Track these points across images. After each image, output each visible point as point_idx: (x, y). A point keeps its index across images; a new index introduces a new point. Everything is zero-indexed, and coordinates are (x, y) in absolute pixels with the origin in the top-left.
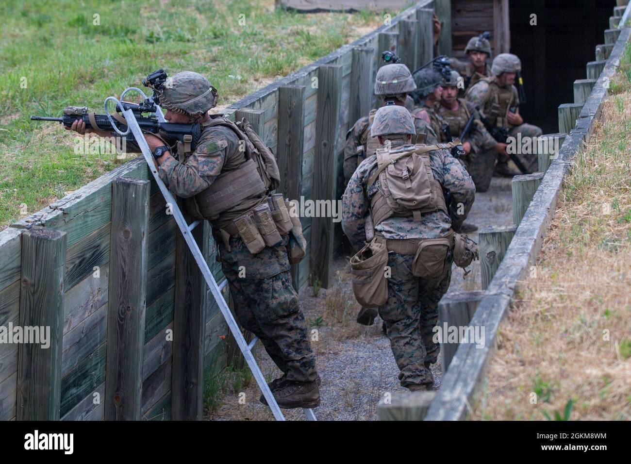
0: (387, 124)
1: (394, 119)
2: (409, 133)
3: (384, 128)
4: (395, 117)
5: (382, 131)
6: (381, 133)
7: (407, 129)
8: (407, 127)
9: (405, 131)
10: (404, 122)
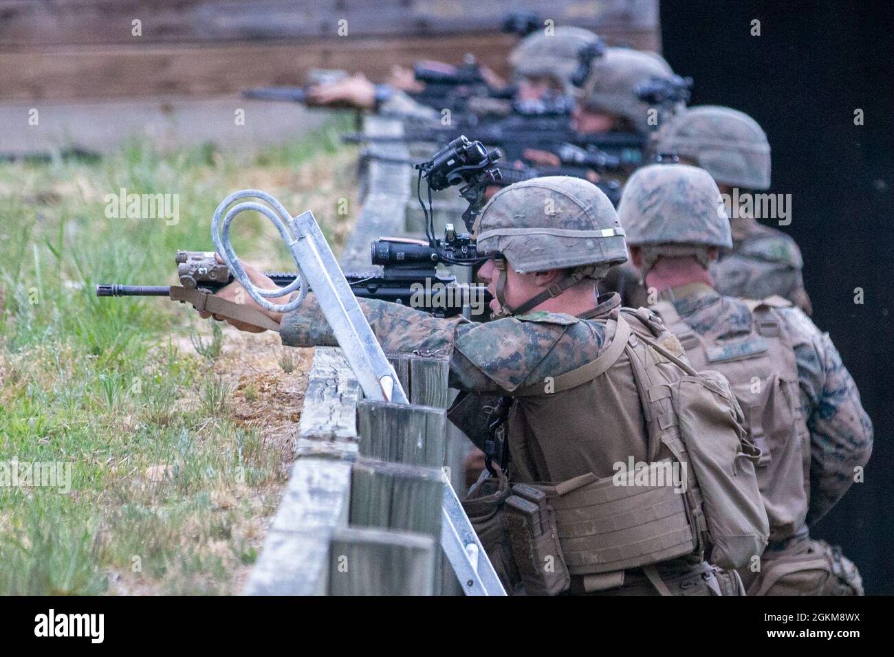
0: (658, 217)
1: (678, 203)
2: (715, 241)
3: (650, 225)
4: (681, 198)
5: (643, 232)
6: (640, 239)
7: (710, 232)
8: (711, 226)
9: (705, 238)
10: (704, 213)
